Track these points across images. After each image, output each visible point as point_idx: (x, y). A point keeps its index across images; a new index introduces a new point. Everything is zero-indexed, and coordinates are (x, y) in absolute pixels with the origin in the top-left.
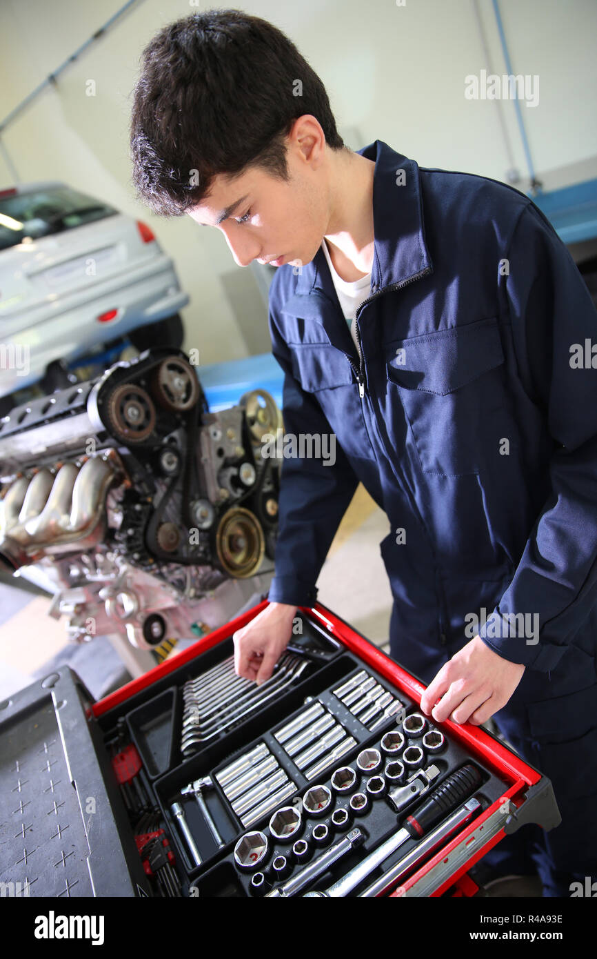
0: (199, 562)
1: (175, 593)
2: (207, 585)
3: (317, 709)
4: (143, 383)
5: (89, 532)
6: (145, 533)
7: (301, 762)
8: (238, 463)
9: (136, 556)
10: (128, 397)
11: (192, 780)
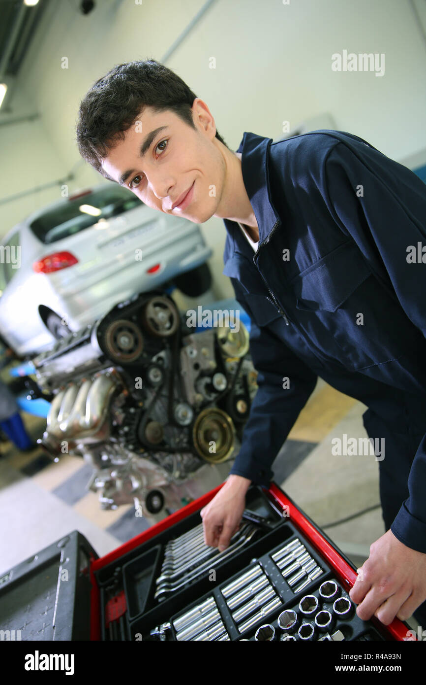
0: (182, 451)
1: (166, 474)
2: (190, 469)
3: (257, 570)
4: (134, 318)
5: (97, 430)
6: (137, 431)
7: (237, 616)
8: (211, 374)
9: (131, 447)
10: (120, 329)
11: (159, 624)
